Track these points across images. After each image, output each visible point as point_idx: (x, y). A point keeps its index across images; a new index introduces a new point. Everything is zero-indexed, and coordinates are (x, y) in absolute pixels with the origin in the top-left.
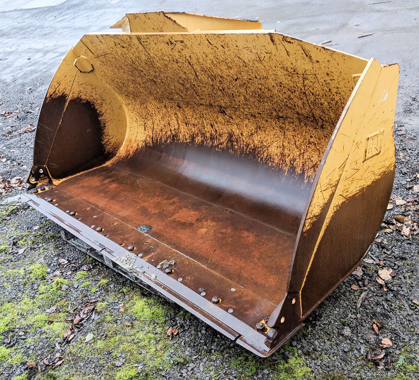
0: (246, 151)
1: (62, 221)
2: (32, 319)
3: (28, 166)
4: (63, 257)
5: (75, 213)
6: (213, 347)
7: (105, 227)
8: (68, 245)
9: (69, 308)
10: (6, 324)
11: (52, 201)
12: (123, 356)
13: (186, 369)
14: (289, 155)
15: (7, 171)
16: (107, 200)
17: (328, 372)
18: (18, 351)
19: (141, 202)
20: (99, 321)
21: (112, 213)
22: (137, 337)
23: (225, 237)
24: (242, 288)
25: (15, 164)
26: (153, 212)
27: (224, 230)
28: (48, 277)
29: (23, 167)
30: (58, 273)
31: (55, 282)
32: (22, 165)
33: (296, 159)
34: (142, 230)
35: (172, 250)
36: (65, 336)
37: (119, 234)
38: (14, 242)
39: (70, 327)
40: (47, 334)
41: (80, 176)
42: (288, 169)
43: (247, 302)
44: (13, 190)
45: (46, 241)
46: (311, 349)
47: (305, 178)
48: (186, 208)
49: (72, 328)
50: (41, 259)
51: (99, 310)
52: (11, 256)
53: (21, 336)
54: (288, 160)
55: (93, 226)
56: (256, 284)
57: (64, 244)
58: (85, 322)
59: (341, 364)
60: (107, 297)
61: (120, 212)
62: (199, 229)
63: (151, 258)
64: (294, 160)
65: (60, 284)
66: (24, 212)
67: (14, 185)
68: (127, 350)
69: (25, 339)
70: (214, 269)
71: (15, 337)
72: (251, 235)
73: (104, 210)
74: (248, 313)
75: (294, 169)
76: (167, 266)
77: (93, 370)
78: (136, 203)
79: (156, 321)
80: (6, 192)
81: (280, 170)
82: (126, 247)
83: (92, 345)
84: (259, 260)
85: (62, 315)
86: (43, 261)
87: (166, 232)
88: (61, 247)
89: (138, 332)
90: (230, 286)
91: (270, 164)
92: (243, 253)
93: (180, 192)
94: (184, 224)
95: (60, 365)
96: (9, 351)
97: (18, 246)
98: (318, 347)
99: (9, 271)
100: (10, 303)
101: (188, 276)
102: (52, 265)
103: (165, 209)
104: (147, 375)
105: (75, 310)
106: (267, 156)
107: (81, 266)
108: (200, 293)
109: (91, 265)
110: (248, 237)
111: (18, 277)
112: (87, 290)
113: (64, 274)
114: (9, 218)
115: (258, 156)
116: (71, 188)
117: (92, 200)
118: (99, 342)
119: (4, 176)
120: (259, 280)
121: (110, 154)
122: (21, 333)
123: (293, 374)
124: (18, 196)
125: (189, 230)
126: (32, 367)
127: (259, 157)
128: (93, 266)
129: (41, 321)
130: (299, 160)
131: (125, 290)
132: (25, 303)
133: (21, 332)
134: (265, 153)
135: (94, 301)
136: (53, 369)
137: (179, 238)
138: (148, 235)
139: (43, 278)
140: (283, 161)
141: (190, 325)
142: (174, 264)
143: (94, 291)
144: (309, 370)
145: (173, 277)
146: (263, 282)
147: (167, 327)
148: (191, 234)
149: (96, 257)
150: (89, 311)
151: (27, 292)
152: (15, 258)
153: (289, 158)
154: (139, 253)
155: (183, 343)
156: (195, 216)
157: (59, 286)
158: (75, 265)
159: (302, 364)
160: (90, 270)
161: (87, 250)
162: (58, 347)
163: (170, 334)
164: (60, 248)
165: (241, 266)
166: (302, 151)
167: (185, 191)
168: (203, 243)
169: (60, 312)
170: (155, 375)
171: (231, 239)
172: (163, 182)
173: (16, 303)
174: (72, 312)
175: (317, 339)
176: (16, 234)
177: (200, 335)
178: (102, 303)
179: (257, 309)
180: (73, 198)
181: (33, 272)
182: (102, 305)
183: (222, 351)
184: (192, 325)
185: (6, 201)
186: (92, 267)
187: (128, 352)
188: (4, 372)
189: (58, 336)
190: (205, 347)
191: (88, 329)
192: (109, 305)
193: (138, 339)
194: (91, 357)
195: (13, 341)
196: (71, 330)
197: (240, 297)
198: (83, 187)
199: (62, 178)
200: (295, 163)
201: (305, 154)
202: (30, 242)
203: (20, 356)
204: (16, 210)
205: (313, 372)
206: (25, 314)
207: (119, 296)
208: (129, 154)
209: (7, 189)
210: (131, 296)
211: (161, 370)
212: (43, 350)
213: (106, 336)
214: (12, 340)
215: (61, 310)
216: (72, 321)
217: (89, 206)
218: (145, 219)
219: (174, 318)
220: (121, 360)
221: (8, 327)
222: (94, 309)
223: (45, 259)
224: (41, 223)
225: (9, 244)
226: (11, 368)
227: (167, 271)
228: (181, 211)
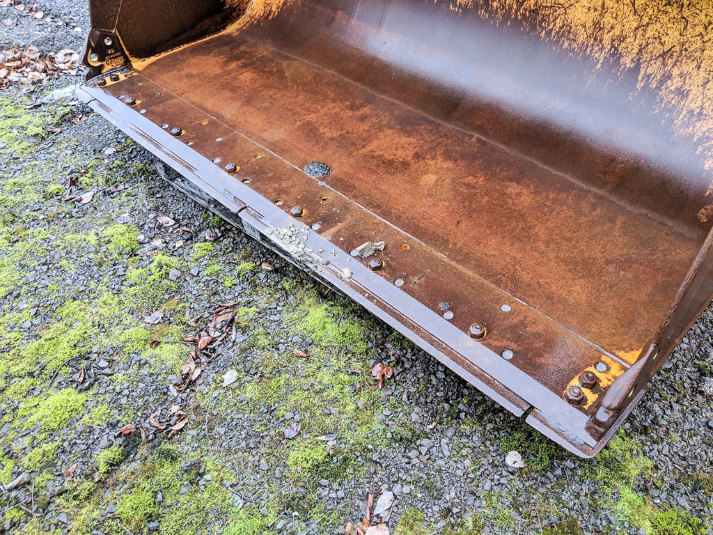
0: (516, 14)
1: (157, 145)
2: (120, 334)
3: (83, 30)
4: (165, 213)
5: (181, 130)
6: (461, 406)
7: (241, 163)
8: (171, 189)
9: (187, 317)
10: (72, 343)
11: (134, 103)
12: (297, 417)
13: (417, 449)
14: (612, 28)
15: (46, 37)
16: (237, 105)
17: (685, 469)
18: (100, 399)
19: (303, 112)
20: (245, 345)
21: (251, 135)
22: (318, 380)
23: (475, 194)
24: (525, 306)
25: (61, 23)
26: (328, 135)
27: (469, 179)
28: (142, 250)
29: (76, 29)
30: (158, 243)
31: (155, 263)
32: (74, 27)
33: (625, 38)
34: (313, 173)
35: (375, 218)
36: (185, 372)
37: (271, 179)
38: (71, 178)
39: (193, 354)
40: (150, 366)
41: (183, 52)
42: (605, 58)
43: (538, 336)
44: (61, 74)
45: (131, 178)
46: (649, 421)
47: (640, 77)
48: (391, 128)
49: (196, 355)
50: (124, 215)
51: (243, 325)
52: (69, 207)
53: (103, 369)
54: (607, 38)
55: (218, 160)
56: (549, 297)
57: (165, 187)
58: (219, 345)
59: (706, 453)
60: (255, 297)
61: (266, 133)
62: (422, 176)
63: (337, 234)
64: (622, 39)
65: (165, 267)
66: (84, 118)
67: (62, 66)
68: (303, 407)
69: (112, 375)
70: (462, 262)
71: (92, 371)
72: (525, 192)
73: (234, 126)
74: (543, 360)
75: (619, 59)
76: (371, 253)
77: (243, 444)
78: (293, 115)
79: (350, 348)
80: (50, 79)
81: (587, 58)
82: (286, 207)
83: (238, 392)
84: (547, 243)
85: (174, 329)
86: (130, 219)
87: (359, 179)
88: (158, 192)
89: (319, 368)
90: (499, 301)
91: (566, 44)
92: (515, 229)
93: (375, 93)
94: (390, 163)
95: (181, 430)
96: (82, 397)
97: (80, 186)
98: (660, 417)
99: (69, 237)
100: (75, 302)
101: (414, 274)
102: (146, 227)
103: (351, 130)
104: (345, 459)
105: (198, 319)
106: (561, 28)
107: (200, 231)
108: (441, 313)
109: (217, 231)
110: (519, 194)
111: (86, 249)
112: (217, 281)
113: (170, 246)
114: (58, 130)
115: (541, 26)
116: (166, 77)
117: (209, 104)
118: (249, 387)
119: (43, 47)
120: (554, 288)
121: (235, 10)
122: (103, 364)
123: (622, 471)
124: (72, 87)
125: (404, 177)
126: (129, 434)
127: (543, 28)
128: (222, 232)
129: (138, 340)
130: (632, 39)
131: (287, 286)
132: (104, 303)
133: (102, 361)
134: (558, 21)
135: (231, 303)
136: (169, 439)
137: (385, 193)
138: (324, 183)
139: (133, 253)
140: (595, 39)
141: (413, 360)
142: (384, 249)
143: (230, 285)
144: (650, 463)
145: (386, 278)
146: (564, 293)
147: (372, 362)
148: (407, 186)
149: (227, 217)
150: (224, 323)
151: (106, 280)
152: (76, 210)
153: (611, 34)
154: (313, 222)
155: (405, 397)
156: (411, 147)
157: (163, 271)
158: (188, 230)
159: (635, 452)
160: (216, 240)
161: (209, 202)
162: (173, 391)
163: (378, 378)
164: (158, 195)
165: (515, 258)
166: (645, 20)
167: (384, 92)
168: (434, 205)
169: (170, 323)
170: (359, 459)
171: (486, 198)
172: (340, 72)
173: (87, 301)
174: (193, 324)
175: (657, 400)
176: (75, 162)
177: (434, 382)
178: (247, 310)
179: (559, 352)
180: (173, 97)
181: (113, 239)
182: (247, 313)
183: (480, 418)
184: (417, 359)
185: (50, 96)
186: (219, 234)
187: (305, 410)
188: (78, 441)
189: (172, 371)
190: (446, 406)
191: (227, 361)
192: (260, 313)
193: (320, 383)
194: (236, 417)
195: (90, 377)
196: (195, 360)
197: (523, 324)
198: (190, 76)
199: (149, 56)
200: (623, 45)
201: (649, 29)
202: (101, 180)
203: (103, 409)
204: (70, 115)
205: (656, 467)
206: (107, 325)
207: (277, 296)
208: (271, 11)
209: (50, 72)
210: (299, 296)
211: (371, 451)
212: (146, 398)
213: (261, 376)
214: (87, 377)
215: (171, 319)
216: (195, 342)
217: (207, 117)
218: (315, 149)
219: (383, 344)
220: (294, 425)
221: (78, 349)
222: (233, 320)
223: (132, 216)
224: (119, 142)
225: (63, 181)
226: (90, 432)
227: (374, 264)
228: (381, 135)
